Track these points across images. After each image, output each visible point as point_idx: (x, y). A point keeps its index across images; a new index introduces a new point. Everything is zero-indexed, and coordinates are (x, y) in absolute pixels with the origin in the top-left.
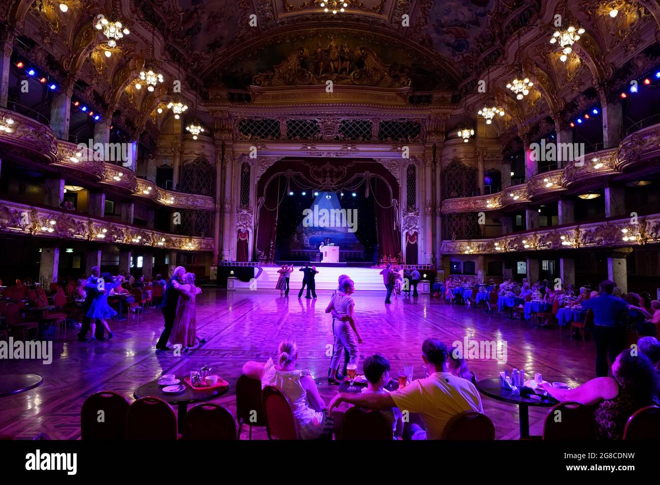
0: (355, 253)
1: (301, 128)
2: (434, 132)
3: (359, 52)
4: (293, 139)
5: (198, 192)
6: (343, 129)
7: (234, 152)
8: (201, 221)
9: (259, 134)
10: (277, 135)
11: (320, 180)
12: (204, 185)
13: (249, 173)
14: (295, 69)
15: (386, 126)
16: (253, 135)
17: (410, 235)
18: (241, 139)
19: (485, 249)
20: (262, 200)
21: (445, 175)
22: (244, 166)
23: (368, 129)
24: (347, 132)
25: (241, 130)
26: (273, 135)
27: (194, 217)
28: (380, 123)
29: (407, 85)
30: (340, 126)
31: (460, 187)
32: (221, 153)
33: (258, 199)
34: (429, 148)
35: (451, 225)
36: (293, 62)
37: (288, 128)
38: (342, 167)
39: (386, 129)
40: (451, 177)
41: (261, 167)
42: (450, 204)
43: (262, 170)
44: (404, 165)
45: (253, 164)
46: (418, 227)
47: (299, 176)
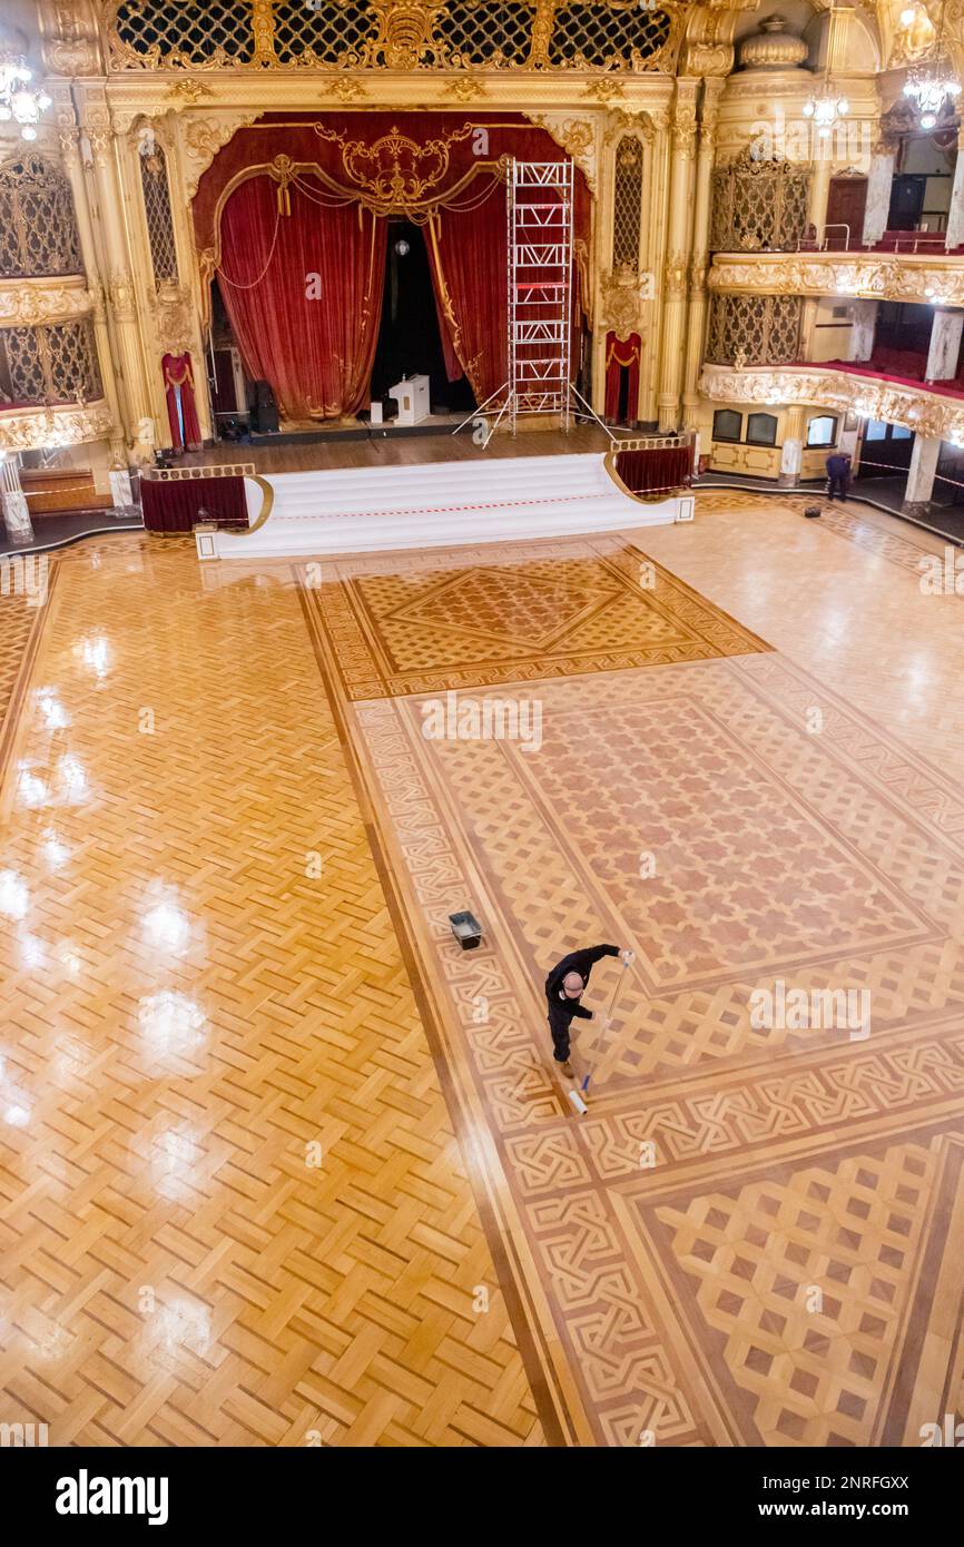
2: (706, 42)
4: (292, 62)
5: (39, 268)
6: (447, 27)
7: (112, 113)
8: (66, 358)
9: (187, 47)
10: (243, 48)
11: (377, 186)
12: (51, 243)
13: (163, 176)
15: (575, 18)
16: (165, 49)
17: (618, 343)
18: (129, 66)
19: (814, 394)
20: (212, 258)
22: (147, 155)
23: (522, 28)
24: (458, 37)
25: (125, 36)
26: (231, 48)
27: (44, 349)
28: (558, 10)
30: (440, 18)
31: (767, 223)
32: (74, 118)
33: (200, 255)
34: (687, 90)
35: (736, 325)
37: (279, 24)
38: (436, 144)
39: (573, 29)
40: (747, 190)
41: (194, 152)
42: (739, 267)
43: (200, 160)
44: (608, 138)
45: (171, 143)
46: (641, 325)
47: (314, 175)
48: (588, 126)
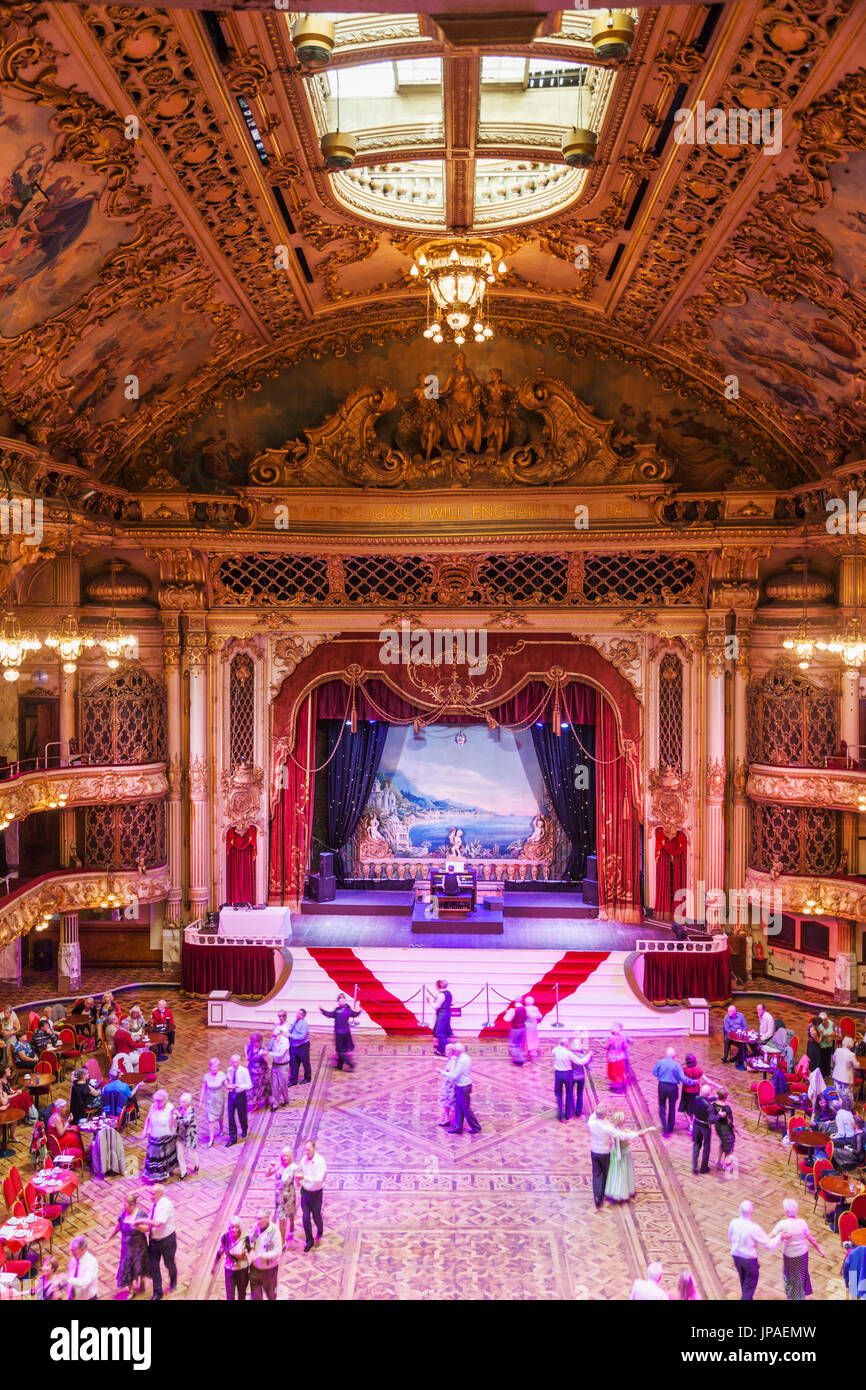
0: (529, 867)
1: (381, 574)
2: (730, 581)
3: (530, 395)
4: (360, 600)
5: (124, 757)
6: (492, 574)
7: (209, 634)
8: (135, 831)
9: (275, 589)
10: (319, 590)
11: (436, 693)
12: (138, 738)
13: (250, 681)
14: (361, 439)
15: (605, 566)
16: (257, 590)
17: (666, 839)
18: (227, 603)
19: (853, 908)
20: (284, 747)
21: (756, 701)
22: (237, 664)
23: (557, 574)
24: (501, 581)
25: (227, 581)
26: (310, 590)
27: (118, 823)
28: (586, 562)
29: (655, 476)
30: (484, 568)
31: (794, 739)
32: (178, 640)
33: (276, 743)
34: (717, 620)
35: (771, 833)
36: (355, 418)
37: (349, 573)
38: (491, 659)
39: (604, 573)
40: (773, 709)
41: (280, 662)
42: (769, 780)
43: (285, 668)
44: (653, 654)
45: (260, 656)
46: (686, 824)
47: (380, 681)
48: (634, 644)
